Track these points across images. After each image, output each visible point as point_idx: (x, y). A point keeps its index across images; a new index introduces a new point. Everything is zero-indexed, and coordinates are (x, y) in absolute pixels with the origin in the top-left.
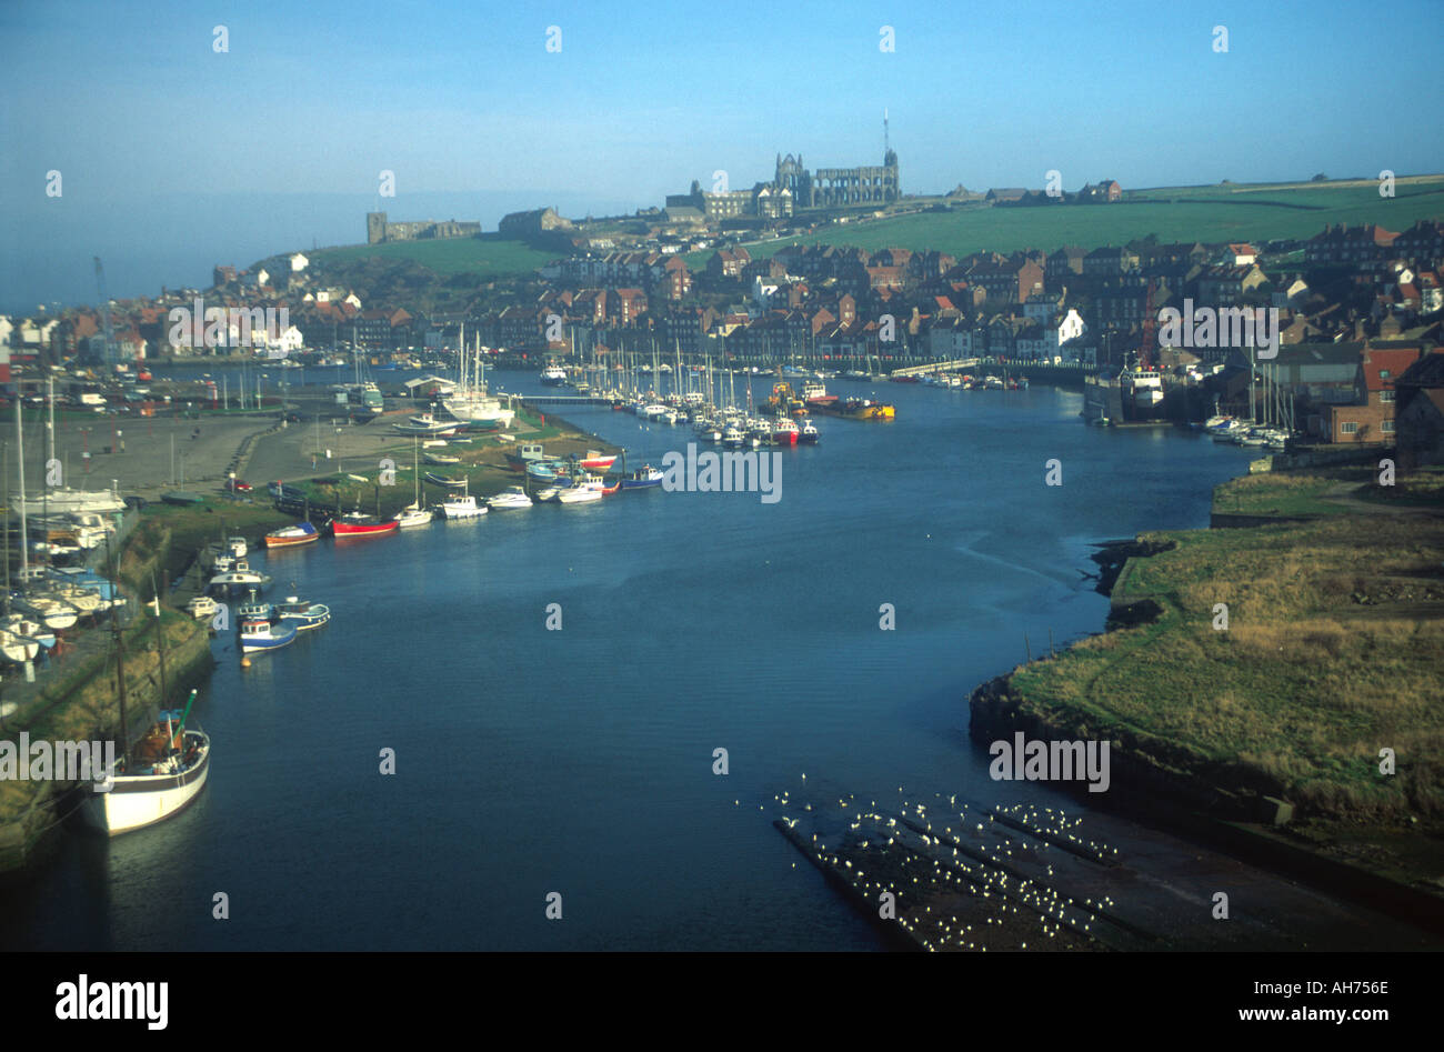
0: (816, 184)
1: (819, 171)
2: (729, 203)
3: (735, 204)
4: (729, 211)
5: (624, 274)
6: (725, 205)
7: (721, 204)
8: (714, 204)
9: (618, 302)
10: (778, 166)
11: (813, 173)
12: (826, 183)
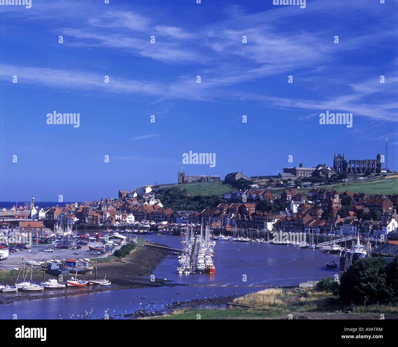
0: (349, 166)
1: (350, 161)
2: (306, 172)
3: (308, 173)
4: (305, 175)
5: (251, 198)
6: (304, 172)
7: (302, 172)
8: (300, 172)
9: (244, 209)
10: (335, 158)
11: (348, 161)
12: (353, 165)
